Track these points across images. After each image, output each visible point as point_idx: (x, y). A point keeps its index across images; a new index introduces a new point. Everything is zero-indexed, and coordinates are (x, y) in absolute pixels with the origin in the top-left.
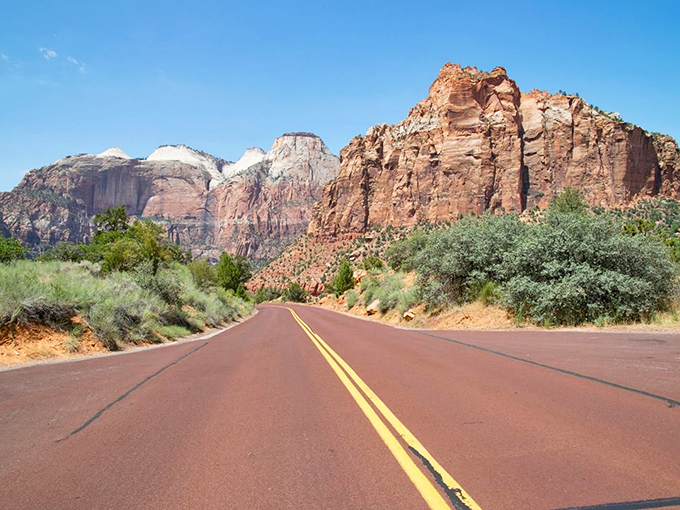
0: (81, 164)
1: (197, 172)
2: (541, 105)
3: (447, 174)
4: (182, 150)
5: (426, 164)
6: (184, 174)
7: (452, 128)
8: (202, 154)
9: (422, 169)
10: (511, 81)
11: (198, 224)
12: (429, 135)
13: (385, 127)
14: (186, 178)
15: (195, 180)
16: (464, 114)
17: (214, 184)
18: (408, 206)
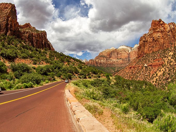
0: (108, 50)
1: (126, 50)
2: (169, 25)
3: (156, 41)
4: (124, 46)
5: (152, 40)
6: (124, 50)
7: (155, 32)
8: (127, 46)
9: (152, 41)
10: (163, 21)
11: (127, 59)
12: (152, 34)
13: (146, 34)
14: (125, 51)
15: (126, 51)
16: (156, 29)
17: (130, 51)
18: (150, 49)
